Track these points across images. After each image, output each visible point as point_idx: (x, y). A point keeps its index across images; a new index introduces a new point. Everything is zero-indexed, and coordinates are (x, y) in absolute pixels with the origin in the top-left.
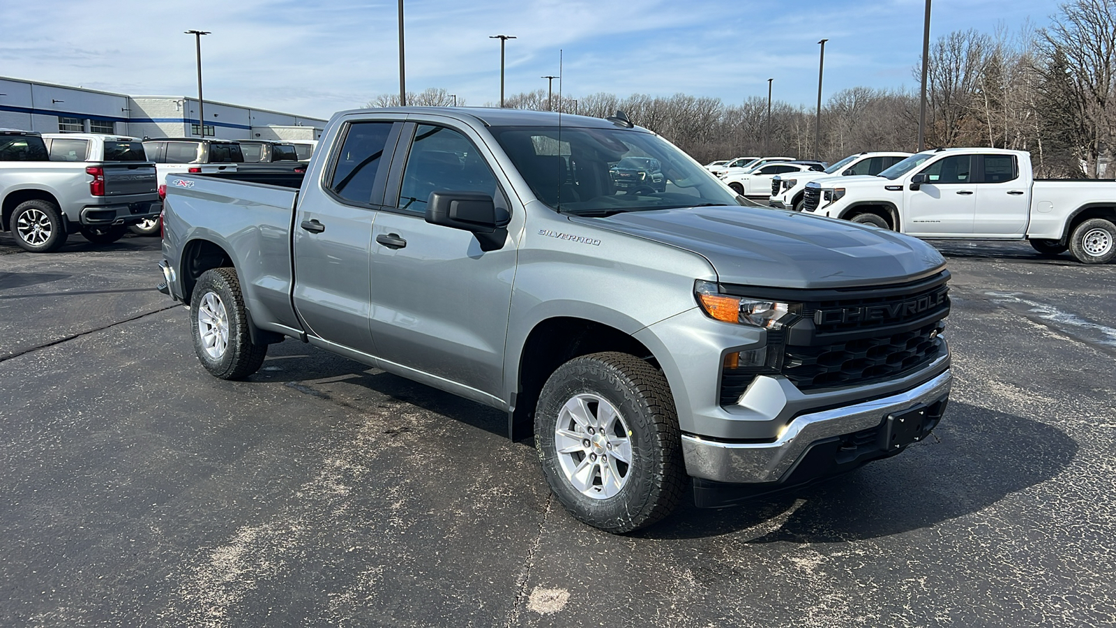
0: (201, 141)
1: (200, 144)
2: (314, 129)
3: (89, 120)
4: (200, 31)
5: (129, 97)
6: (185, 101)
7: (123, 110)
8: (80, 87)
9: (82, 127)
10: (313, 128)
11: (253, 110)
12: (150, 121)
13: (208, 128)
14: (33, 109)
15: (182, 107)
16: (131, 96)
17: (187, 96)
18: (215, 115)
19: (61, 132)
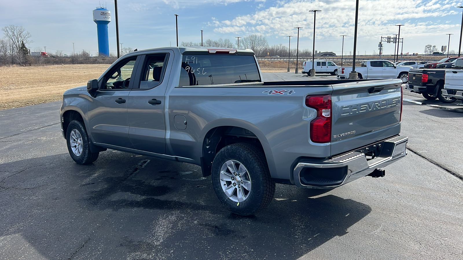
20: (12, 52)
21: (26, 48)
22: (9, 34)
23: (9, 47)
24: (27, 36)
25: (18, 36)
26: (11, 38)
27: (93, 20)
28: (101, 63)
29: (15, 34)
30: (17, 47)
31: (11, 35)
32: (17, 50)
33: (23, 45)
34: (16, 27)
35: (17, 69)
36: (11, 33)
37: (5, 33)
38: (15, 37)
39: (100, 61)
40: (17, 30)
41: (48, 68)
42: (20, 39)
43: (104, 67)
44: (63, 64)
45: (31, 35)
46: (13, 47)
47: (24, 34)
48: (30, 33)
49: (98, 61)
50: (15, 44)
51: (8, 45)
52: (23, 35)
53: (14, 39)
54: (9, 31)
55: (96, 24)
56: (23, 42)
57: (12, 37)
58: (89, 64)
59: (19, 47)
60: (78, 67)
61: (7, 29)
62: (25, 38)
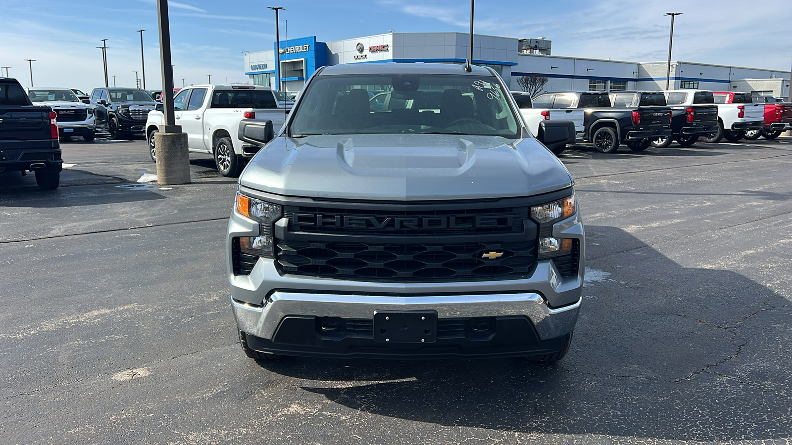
0: (636, 92)
1: (636, 94)
2: (783, 81)
3: (609, 81)
4: (675, 13)
5: (639, 64)
6: (678, 64)
7: (634, 73)
8: (608, 59)
9: (605, 86)
10: (782, 79)
11: (733, 68)
12: (652, 79)
13: (694, 83)
14: (574, 76)
15: (675, 69)
16: (640, 63)
17: (680, 61)
18: (701, 74)
19: (590, 90)
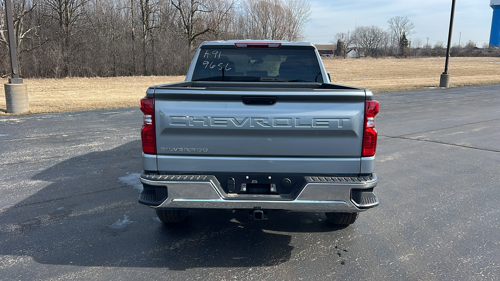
20: (392, 44)
21: (406, 40)
22: (393, 26)
23: (391, 38)
24: (410, 27)
25: (402, 27)
26: (394, 30)
27: (489, 5)
28: (486, 56)
29: (399, 25)
30: (398, 39)
31: (395, 27)
32: (398, 41)
33: (404, 36)
34: (401, 18)
35: (388, 61)
36: (395, 25)
37: (390, 24)
38: (398, 28)
39: (484, 54)
40: (402, 21)
41: (420, 61)
42: (402, 30)
43: (487, 60)
44: (439, 57)
45: (414, 26)
46: (394, 39)
47: (407, 25)
48: (413, 24)
49: (482, 53)
50: (397, 35)
51: (390, 37)
52: (407, 27)
53: (396, 31)
54: (394, 22)
55: (493, 10)
56: (404, 33)
57: (396, 29)
58: (470, 56)
59: (400, 39)
60: (455, 61)
61: (393, 20)
62: (408, 30)
